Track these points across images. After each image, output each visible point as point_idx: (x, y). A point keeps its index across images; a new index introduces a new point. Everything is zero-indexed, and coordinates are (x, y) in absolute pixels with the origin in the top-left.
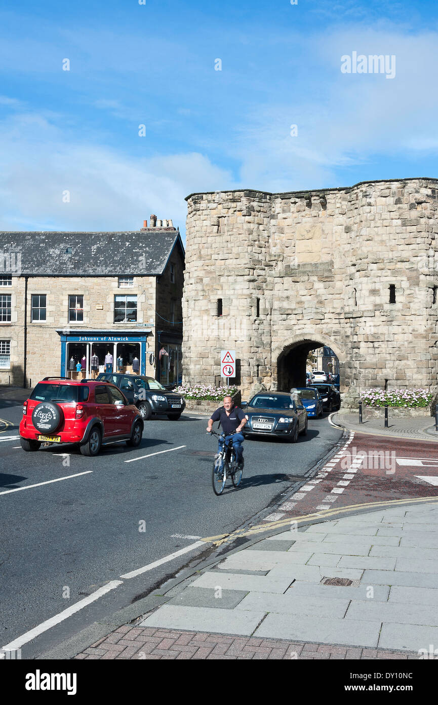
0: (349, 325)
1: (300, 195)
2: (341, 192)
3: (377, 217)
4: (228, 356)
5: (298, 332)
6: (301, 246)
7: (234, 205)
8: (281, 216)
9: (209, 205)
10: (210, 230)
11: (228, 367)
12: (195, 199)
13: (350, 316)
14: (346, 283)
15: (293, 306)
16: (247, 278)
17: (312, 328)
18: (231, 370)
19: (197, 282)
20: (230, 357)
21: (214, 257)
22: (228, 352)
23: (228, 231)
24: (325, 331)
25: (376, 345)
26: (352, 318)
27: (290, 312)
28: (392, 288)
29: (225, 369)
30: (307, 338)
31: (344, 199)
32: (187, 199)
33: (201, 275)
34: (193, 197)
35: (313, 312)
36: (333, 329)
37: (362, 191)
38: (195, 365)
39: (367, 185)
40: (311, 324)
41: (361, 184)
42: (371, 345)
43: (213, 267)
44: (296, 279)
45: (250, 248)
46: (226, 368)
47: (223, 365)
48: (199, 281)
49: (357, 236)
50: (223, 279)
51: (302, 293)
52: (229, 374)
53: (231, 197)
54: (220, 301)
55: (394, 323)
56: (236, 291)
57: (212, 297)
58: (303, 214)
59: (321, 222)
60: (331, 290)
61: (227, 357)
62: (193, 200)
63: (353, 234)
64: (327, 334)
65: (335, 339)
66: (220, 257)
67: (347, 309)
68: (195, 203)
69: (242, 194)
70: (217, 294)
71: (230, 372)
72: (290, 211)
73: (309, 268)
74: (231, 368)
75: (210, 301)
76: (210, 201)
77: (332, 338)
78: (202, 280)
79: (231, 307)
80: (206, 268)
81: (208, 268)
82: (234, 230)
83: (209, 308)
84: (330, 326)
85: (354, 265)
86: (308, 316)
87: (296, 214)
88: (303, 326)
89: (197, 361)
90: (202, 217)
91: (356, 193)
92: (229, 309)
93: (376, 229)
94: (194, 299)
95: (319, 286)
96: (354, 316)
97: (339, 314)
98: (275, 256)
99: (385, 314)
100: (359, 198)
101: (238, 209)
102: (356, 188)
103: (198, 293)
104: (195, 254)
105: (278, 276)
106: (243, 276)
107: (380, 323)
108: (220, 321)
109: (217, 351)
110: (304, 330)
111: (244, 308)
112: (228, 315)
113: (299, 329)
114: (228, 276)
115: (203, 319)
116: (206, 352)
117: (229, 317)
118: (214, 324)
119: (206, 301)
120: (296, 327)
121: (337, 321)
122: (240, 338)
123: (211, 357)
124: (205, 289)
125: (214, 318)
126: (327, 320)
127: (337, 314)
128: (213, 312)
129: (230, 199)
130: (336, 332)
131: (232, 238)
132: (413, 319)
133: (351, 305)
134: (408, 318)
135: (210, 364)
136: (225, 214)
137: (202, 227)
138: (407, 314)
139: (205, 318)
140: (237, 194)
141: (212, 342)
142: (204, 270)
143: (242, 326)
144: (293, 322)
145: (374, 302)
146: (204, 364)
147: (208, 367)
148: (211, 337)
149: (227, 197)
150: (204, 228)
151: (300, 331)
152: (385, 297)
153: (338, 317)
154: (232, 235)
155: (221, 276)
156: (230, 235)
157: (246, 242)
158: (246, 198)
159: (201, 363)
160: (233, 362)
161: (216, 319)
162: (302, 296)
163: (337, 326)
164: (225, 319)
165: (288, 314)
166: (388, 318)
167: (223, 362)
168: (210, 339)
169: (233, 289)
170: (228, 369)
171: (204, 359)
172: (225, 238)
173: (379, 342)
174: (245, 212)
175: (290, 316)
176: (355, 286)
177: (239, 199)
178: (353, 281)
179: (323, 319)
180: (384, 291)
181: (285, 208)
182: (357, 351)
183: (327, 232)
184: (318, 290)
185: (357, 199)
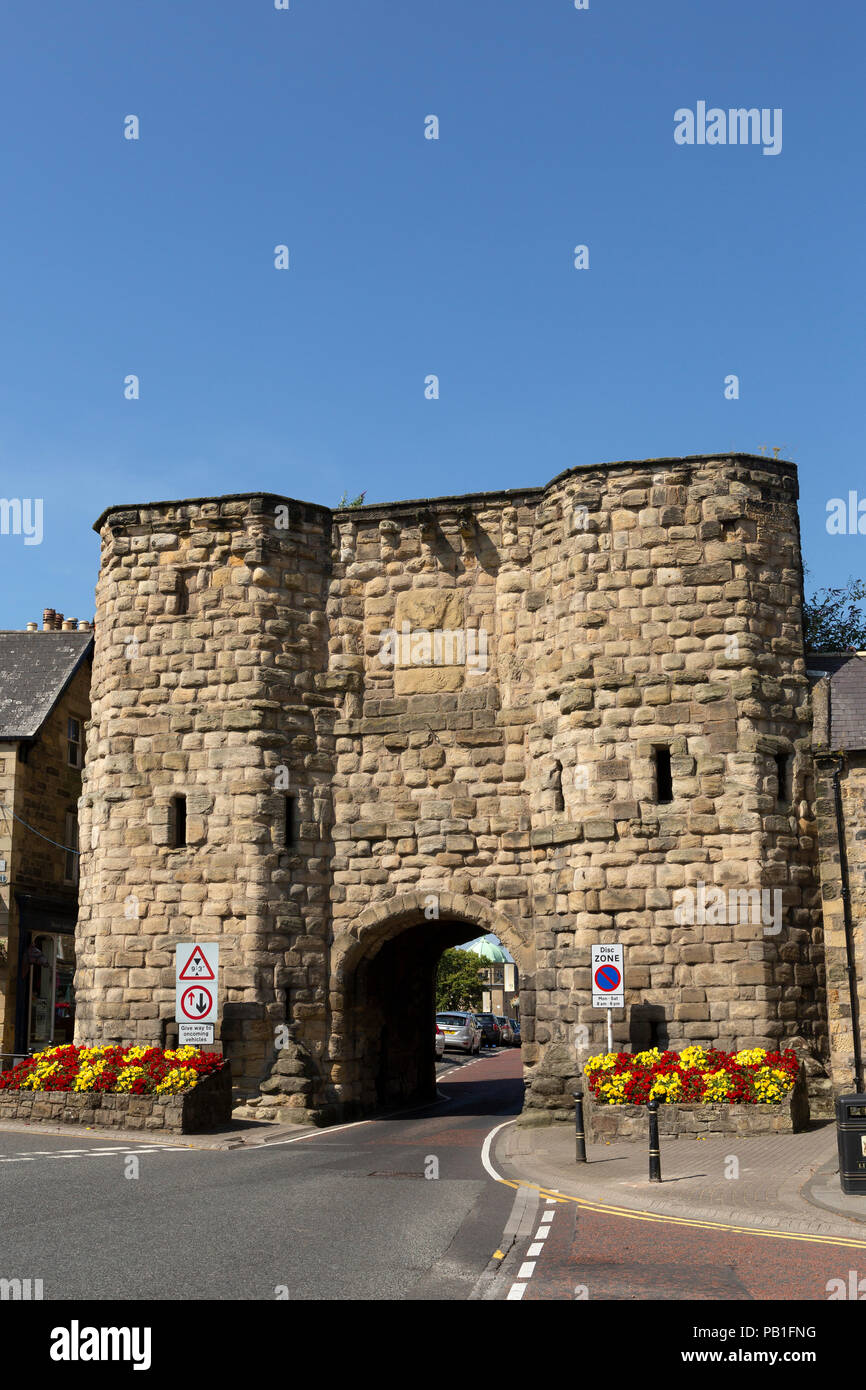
0: (543, 865)
1: (404, 513)
2: (518, 502)
3: (614, 563)
4: (197, 961)
5: (400, 890)
7: (220, 536)
8: (353, 570)
9: (154, 537)
10: (158, 606)
11: (197, 992)
12: (120, 523)
13: (546, 839)
14: (535, 747)
15: (388, 816)
16: (255, 735)
17: (441, 876)
18: (206, 1000)
19: (120, 752)
20: (202, 963)
21: (164, 678)
22: (198, 948)
23: (207, 607)
24: (479, 884)
25: (622, 919)
26: (553, 845)
27: (378, 832)
28: (661, 757)
29: (187, 1000)
32: (97, 527)
33: (129, 729)
34: (115, 518)
35: (442, 830)
36: (501, 879)
37: (571, 493)
38: (106, 987)
39: (585, 476)
40: (439, 865)
41: (569, 474)
42: (605, 919)
43: (162, 708)
44: (394, 739)
45: (264, 655)
46: (192, 995)
47: (182, 986)
48: (122, 746)
49: (563, 615)
50: (190, 740)
51: (411, 777)
52: (198, 1014)
53: (213, 515)
54: (179, 803)
55: (669, 856)
56: (225, 774)
57: (157, 792)
58: (415, 562)
59: (465, 586)
60: (490, 769)
61: (193, 961)
62: (113, 524)
63: (548, 613)
64: (482, 893)
65: (506, 907)
66: (183, 678)
67: (536, 822)
68: (117, 533)
69: (243, 506)
70: (171, 782)
71: (201, 1008)
72: (377, 556)
73: (432, 711)
74: (205, 996)
75: (151, 802)
76: (159, 526)
77: (499, 904)
78: (130, 742)
79: (211, 819)
80: (143, 709)
81: (151, 710)
82: (224, 605)
83: (150, 821)
84: (490, 869)
85: (554, 696)
86: (429, 842)
87: (396, 566)
88: (413, 872)
89: (110, 976)
90: (135, 571)
91: (557, 500)
92: (206, 824)
93: (611, 595)
94: (107, 794)
95: (460, 757)
96: (557, 839)
97: (516, 836)
98: (338, 676)
99: (644, 829)
100: (566, 513)
101: (234, 545)
102: (555, 487)
103: (117, 780)
104: (114, 673)
105: (345, 732)
106: (245, 729)
107: (633, 857)
108: (178, 859)
109: (169, 946)
110: (420, 883)
111: (248, 822)
112: (203, 842)
113: (404, 881)
114: (204, 731)
115: (132, 854)
116: (139, 951)
117: (204, 850)
118: (163, 867)
119: (140, 801)
120: (394, 876)
121: (510, 856)
122: (236, 908)
123: (153, 964)
124: (140, 768)
125: (163, 850)
126: (483, 855)
127: (509, 835)
128: (160, 835)
129: (212, 521)
130: (505, 887)
131: (218, 625)
132: (723, 843)
133: (550, 808)
134: (708, 840)
135: (149, 984)
136: (198, 561)
137: (134, 597)
138: (706, 829)
139: (138, 851)
140: (231, 507)
141: (156, 920)
142: (139, 716)
143: (241, 872)
144: (389, 861)
145: (610, 796)
146: (131, 985)
147: (143, 994)
148: (153, 906)
149: (203, 515)
150: (140, 600)
151: (407, 886)
152: (642, 783)
153: (512, 846)
154: (218, 617)
155: (183, 731)
156: (212, 618)
157: (254, 638)
158: (256, 516)
159: (124, 982)
160: (212, 977)
161: (167, 855)
162: (413, 786)
163: (512, 868)
164: (193, 854)
165: (373, 840)
166: (653, 843)
167: (182, 977)
168: (151, 912)
169: (217, 768)
170: (196, 1000)
171: (132, 971)
172: (197, 627)
173: (629, 910)
174: (252, 555)
175: (379, 845)
176: (556, 756)
177: (239, 520)
178: (554, 742)
179: (472, 852)
180: (638, 766)
181: (366, 548)
182: (565, 938)
183: (478, 609)
184: (459, 772)
185: (561, 517)
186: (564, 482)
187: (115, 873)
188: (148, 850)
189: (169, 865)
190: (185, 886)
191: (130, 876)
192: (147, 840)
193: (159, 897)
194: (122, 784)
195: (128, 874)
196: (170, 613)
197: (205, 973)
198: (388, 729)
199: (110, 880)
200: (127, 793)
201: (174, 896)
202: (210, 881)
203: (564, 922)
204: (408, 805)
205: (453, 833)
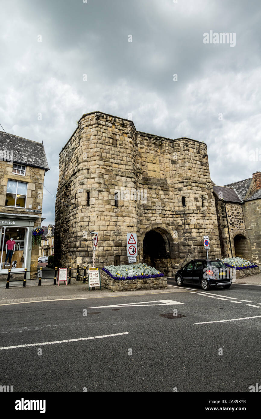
0: (180, 218)
1: (149, 136)
2: (168, 141)
5: (153, 222)
6: (151, 167)
7: (122, 128)
8: (139, 145)
9: (107, 123)
10: (108, 141)
12: (99, 116)
13: (179, 213)
14: (176, 193)
15: (150, 204)
16: (133, 180)
17: (160, 219)
18: (134, 250)
19: (100, 178)
20: (133, 239)
21: (111, 160)
22: (132, 235)
23: (120, 145)
24: (167, 222)
27: (149, 208)
28: (203, 198)
29: (130, 250)
30: (159, 226)
31: (169, 145)
33: (102, 172)
34: (98, 114)
35: (160, 209)
36: (170, 221)
37: (183, 142)
38: (99, 246)
39: (186, 140)
40: (160, 217)
41: (182, 138)
42: (198, 231)
43: (111, 168)
44: (150, 186)
46: (131, 248)
47: (128, 246)
48: (101, 176)
50: (118, 178)
51: (153, 196)
53: (121, 122)
55: (206, 218)
56: (127, 189)
57: (111, 191)
58: (151, 148)
59: (159, 155)
60: (167, 196)
61: (131, 239)
62: (97, 116)
63: (178, 165)
64: (168, 224)
65: (172, 227)
66: (116, 161)
67: (177, 209)
68: (98, 118)
69: (128, 123)
70: (114, 189)
71: (133, 252)
72: (144, 144)
73: (155, 181)
74: (134, 248)
75: (110, 193)
76: (108, 120)
77: (171, 227)
78: (103, 176)
80: (106, 167)
81: (108, 168)
82: (123, 145)
83: (110, 198)
84: (168, 219)
85: (183, 182)
86: (158, 211)
87: (146, 147)
88: (156, 218)
89: (100, 243)
90: (102, 130)
91: (178, 143)
93: (192, 164)
94: (98, 189)
95: (161, 192)
96: (185, 213)
97: (173, 212)
98: (140, 169)
99: (202, 212)
101: (125, 131)
103: (100, 186)
104: (98, 156)
105: (141, 183)
106: (131, 178)
107: (200, 218)
108: (117, 210)
109: (116, 234)
110: (157, 221)
111: (133, 202)
112: (123, 206)
113: (154, 220)
114: (121, 176)
115: (105, 207)
116: (108, 236)
117: (123, 208)
118: (113, 212)
119: (107, 192)
120: (152, 219)
121: (172, 216)
122: (132, 224)
123: (112, 239)
124: (107, 183)
126: (167, 215)
127: (172, 211)
128: (113, 203)
129: (121, 124)
130: (172, 223)
131: (122, 150)
132: (212, 216)
133: (181, 206)
134: (211, 215)
135: (111, 246)
136: (117, 132)
137: (102, 137)
138: (210, 213)
139: (107, 207)
140: (125, 122)
141: (112, 227)
142: (105, 169)
143: (132, 215)
144: (150, 215)
145: (196, 205)
146: (106, 246)
147: (110, 248)
149: (119, 122)
150: (103, 138)
151: (154, 221)
152: (200, 204)
153: (172, 214)
154: (123, 148)
155: (117, 175)
156: (121, 148)
157: (131, 155)
158: (131, 126)
159: (104, 245)
160: (136, 243)
161: (114, 208)
162: (154, 198)
163: (172, 219)
164: (120, 209)
165: (148, 210)
166: (203, 215)
167: (128, 243)
168: (110, 224)
169: (126, 187)
170: (132, 250)
171: (106, 242)
172: (118, 149)
173: (201, 229)
174: (130, 135)
175: (149, 211)
176: (184, 195)
177: (126, 126)
178: (182, 192)
179: (166, 214)
180: (200, 199)
181: (142, 142)
182: (189, 234)
183: (162, 161)
184: (162, 196)
185: (179, 147)
187: (101, 212)
188: (110, 207)
189: (114, 211)
190: (119, 217)
191: (105, 213)
192: (109, 204)
193: (112, 220)
194: (102, 187)
195: (104, 213)
196: (111, 144)
197: (134, 242)
198: (149, 184)
199: (99, 214)
200: (104, 190)
201: (116, 220)
202: (125, 216)
203: (189, 231)
204: (153, 202)
205: (163, 210)
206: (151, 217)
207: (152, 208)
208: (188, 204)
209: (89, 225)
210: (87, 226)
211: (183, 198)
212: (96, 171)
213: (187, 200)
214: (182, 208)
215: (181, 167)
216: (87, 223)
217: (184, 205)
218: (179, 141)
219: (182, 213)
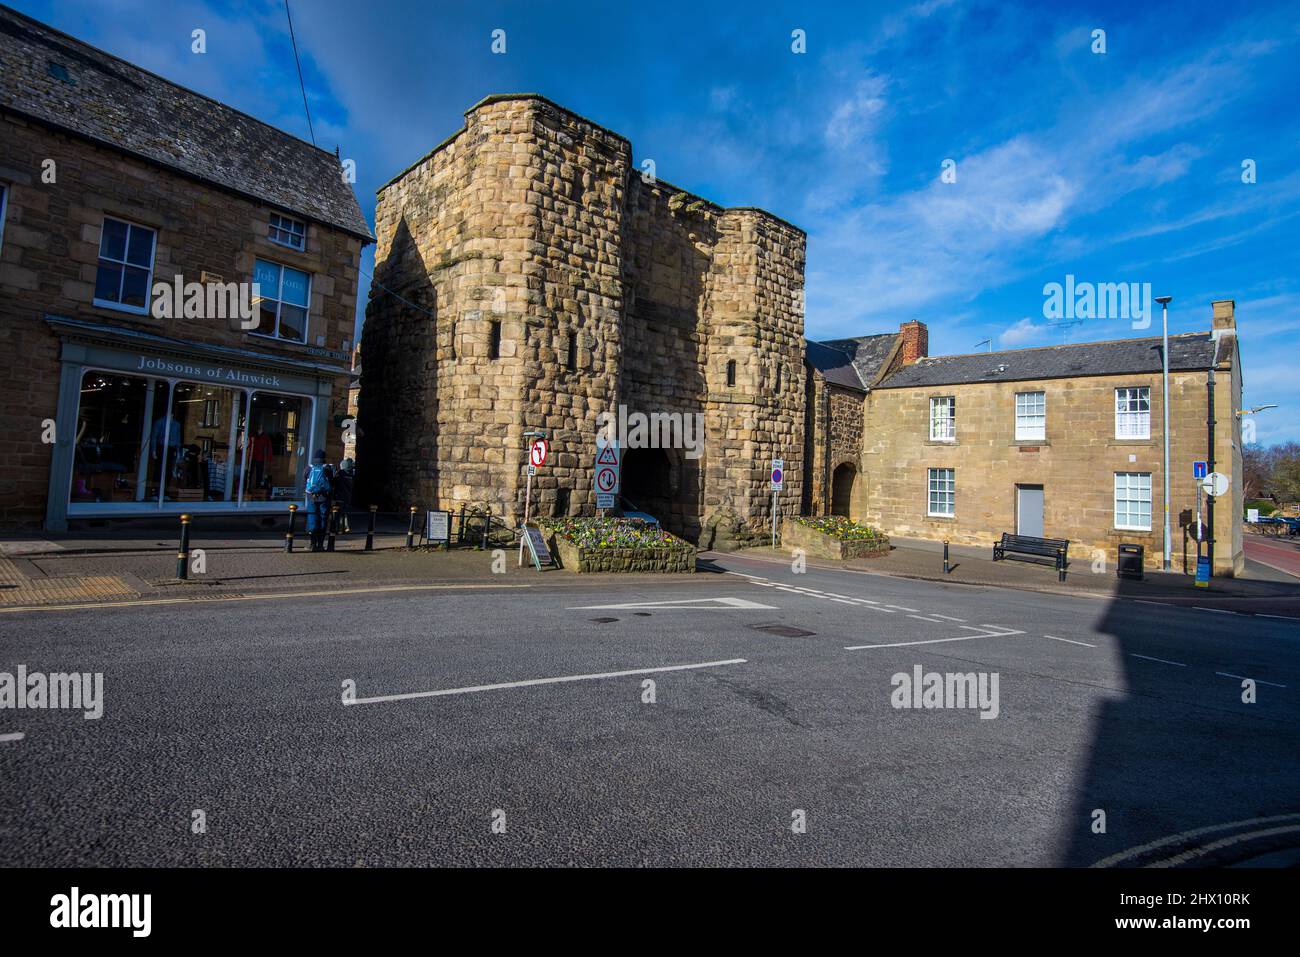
0: (716, 412)
1: (665, 189)
2: (712, 210)
4: (608, 452)
6: (659, 273)
7: (601, 157)
10: (560, 188)
11: (607, 473)
12: (541, 107)
14: (714, 349)
15: (648, 369)
16: (618, 303)
18: (612, 479)
19: (533, 288)
20: (610, 453)
23: (590, 203)
29: (602, 477)
33: (539, 273)
34: (537, 103)
37: (750, 220)
39: (759, 214)
42: (757, 446)
43: (563, 265)
44: (653, 325)
46: (604, 475)
47: (599, 468)
48: (536, 284)
50: (580, 295)
51: (659, 350)
52: (607, 487)
55: (779, 418)
59: (682, 246)
61: (606, 452)
68: (536, 117)
69: (618, 144)
71: (609, 484)
72: (649, 209)
73: (668, 313)
75: (556, 332)
76: (564, 126)
78: (540, 283)
79: (594, 354)
80: (549, 261)
81: (555, 264)
82: (600, 206)
83: (555, 346)
87: (654, 219)
91: (736, 220)
92: (592, 357)
94: (525, 318)
95: (679, 344)
96: (734, 400)
100: (745, 229)
103: (533, 309)
104: (530, 225)
105: (633, 314)
106: (613, 298)
107: (767, 416)
108: (571, 377)
111: (614, 361)
112: (587, 368)
114: (589, 291)
115: (542, 367)
117: (586, 374)
118: (561, 382)
119: (549, 330)
120: (650, 407)
121: (697, 404)
123: (555, 449)
124: (550, 304)
125: (563, 369)
126: (687, 402)
128: (562, 359)
129: (599, 144)
131: (595, 219)
132: (795, 415)
133: (724, 384)
134: (792, 413)
135: (551, 464)
136: (585, 166)
137: (544, 172)
138: (792, 408)
139: (547, 366)
140: (609, 139)
141: (554, 418)
142: (547, 265)
143: (608, 394)
145: (762, 384)
147: (548, 470)
148: (554, 408)
149: (594, 136)
150: (547, 176)
152: (772, 383)
154: (597, 214)
155: (577, 287)
156: (594, 213)
157: (616, 238)
158: (623, 155)
160: (616, 464)
161: (564, 373)
162: (659, 355)
164: (579, 375)
166: (776, 411)
167: (599, 462)
168: (553, 412)
170: (607, 477)
172: (584, 215)
174: (617, 179)
175: (643, 386)
176: (732, 357)
177: (613, 152)
178: (730, 349)
179: (684, 399)
180: (773, 372)
181: (643, 201)
182: (733, 452)
183: (688, 263)
184: (679, 352)
185: (740, 230)
186: (746, 212)
187: (530, 380)
188: (555, 367)
189: (566, 381)
190: (574, 397)
191: (540, 383)
192: (553, 360)
193: (558, 402)
194: (538, 313)
195: (538, 381)
196: (568, 197)
197: (612, 460)
198: (650, 317)
199: (525, 384)
200: (540, 321)
201: (568, 402)
203: (735, 444)
204: (657, 366)
205: (677, 387)
206: (648, 402)
207: (654, 382)
208: (740, 380)
209: (495, 408)
210: (488, 410)
211: (732, 364)
212: (521, 267)
213: (739, 369)
214: (724, 389)
215: (738, 284)
216: (490, 402)
217: (731, 381)
218: (742, 214)
219: (724, 399)
